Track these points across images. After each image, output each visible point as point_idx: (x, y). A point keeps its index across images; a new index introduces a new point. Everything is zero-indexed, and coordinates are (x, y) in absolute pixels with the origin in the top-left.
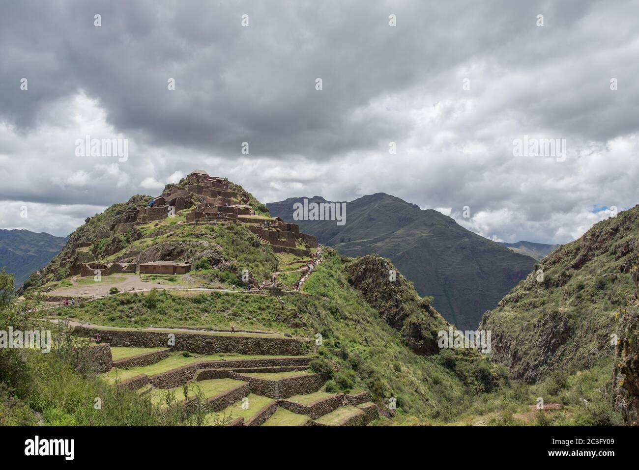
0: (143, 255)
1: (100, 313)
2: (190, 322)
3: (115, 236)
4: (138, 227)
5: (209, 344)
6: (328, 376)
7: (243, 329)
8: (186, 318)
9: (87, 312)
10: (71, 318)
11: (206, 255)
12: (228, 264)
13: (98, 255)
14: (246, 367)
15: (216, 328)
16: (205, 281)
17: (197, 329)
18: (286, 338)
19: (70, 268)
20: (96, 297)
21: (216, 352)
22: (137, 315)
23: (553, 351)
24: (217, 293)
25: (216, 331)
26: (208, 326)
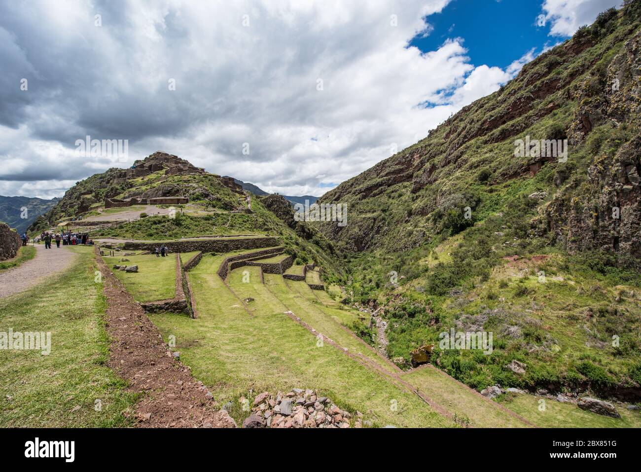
0: (146, 194)
1: (139, 231)
2: (208, 232)
3: (113, 186)
4: (130, 181)
5: (226, 245)
6: (295, 256)
7: (240, 234)
8: (204, 230)
9: (127, 231)
10: (114, 237)
11: (198, 192)
12: (214, 196)
13: (100, 199)
14: (253, 257)
15: (226, 235)
16: (204, 207)
17: (214, 237)
18: (266, 237)
19: (78, 208)
20: (131, 220)
21: (231, 250)
22: (169, 231)
23: (337, 234)
24: (217, 214)
25: (226, 237)
26: (220, 234)
